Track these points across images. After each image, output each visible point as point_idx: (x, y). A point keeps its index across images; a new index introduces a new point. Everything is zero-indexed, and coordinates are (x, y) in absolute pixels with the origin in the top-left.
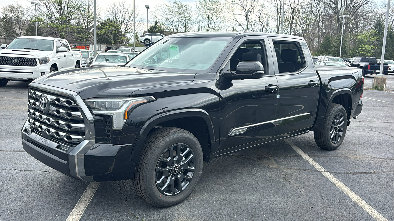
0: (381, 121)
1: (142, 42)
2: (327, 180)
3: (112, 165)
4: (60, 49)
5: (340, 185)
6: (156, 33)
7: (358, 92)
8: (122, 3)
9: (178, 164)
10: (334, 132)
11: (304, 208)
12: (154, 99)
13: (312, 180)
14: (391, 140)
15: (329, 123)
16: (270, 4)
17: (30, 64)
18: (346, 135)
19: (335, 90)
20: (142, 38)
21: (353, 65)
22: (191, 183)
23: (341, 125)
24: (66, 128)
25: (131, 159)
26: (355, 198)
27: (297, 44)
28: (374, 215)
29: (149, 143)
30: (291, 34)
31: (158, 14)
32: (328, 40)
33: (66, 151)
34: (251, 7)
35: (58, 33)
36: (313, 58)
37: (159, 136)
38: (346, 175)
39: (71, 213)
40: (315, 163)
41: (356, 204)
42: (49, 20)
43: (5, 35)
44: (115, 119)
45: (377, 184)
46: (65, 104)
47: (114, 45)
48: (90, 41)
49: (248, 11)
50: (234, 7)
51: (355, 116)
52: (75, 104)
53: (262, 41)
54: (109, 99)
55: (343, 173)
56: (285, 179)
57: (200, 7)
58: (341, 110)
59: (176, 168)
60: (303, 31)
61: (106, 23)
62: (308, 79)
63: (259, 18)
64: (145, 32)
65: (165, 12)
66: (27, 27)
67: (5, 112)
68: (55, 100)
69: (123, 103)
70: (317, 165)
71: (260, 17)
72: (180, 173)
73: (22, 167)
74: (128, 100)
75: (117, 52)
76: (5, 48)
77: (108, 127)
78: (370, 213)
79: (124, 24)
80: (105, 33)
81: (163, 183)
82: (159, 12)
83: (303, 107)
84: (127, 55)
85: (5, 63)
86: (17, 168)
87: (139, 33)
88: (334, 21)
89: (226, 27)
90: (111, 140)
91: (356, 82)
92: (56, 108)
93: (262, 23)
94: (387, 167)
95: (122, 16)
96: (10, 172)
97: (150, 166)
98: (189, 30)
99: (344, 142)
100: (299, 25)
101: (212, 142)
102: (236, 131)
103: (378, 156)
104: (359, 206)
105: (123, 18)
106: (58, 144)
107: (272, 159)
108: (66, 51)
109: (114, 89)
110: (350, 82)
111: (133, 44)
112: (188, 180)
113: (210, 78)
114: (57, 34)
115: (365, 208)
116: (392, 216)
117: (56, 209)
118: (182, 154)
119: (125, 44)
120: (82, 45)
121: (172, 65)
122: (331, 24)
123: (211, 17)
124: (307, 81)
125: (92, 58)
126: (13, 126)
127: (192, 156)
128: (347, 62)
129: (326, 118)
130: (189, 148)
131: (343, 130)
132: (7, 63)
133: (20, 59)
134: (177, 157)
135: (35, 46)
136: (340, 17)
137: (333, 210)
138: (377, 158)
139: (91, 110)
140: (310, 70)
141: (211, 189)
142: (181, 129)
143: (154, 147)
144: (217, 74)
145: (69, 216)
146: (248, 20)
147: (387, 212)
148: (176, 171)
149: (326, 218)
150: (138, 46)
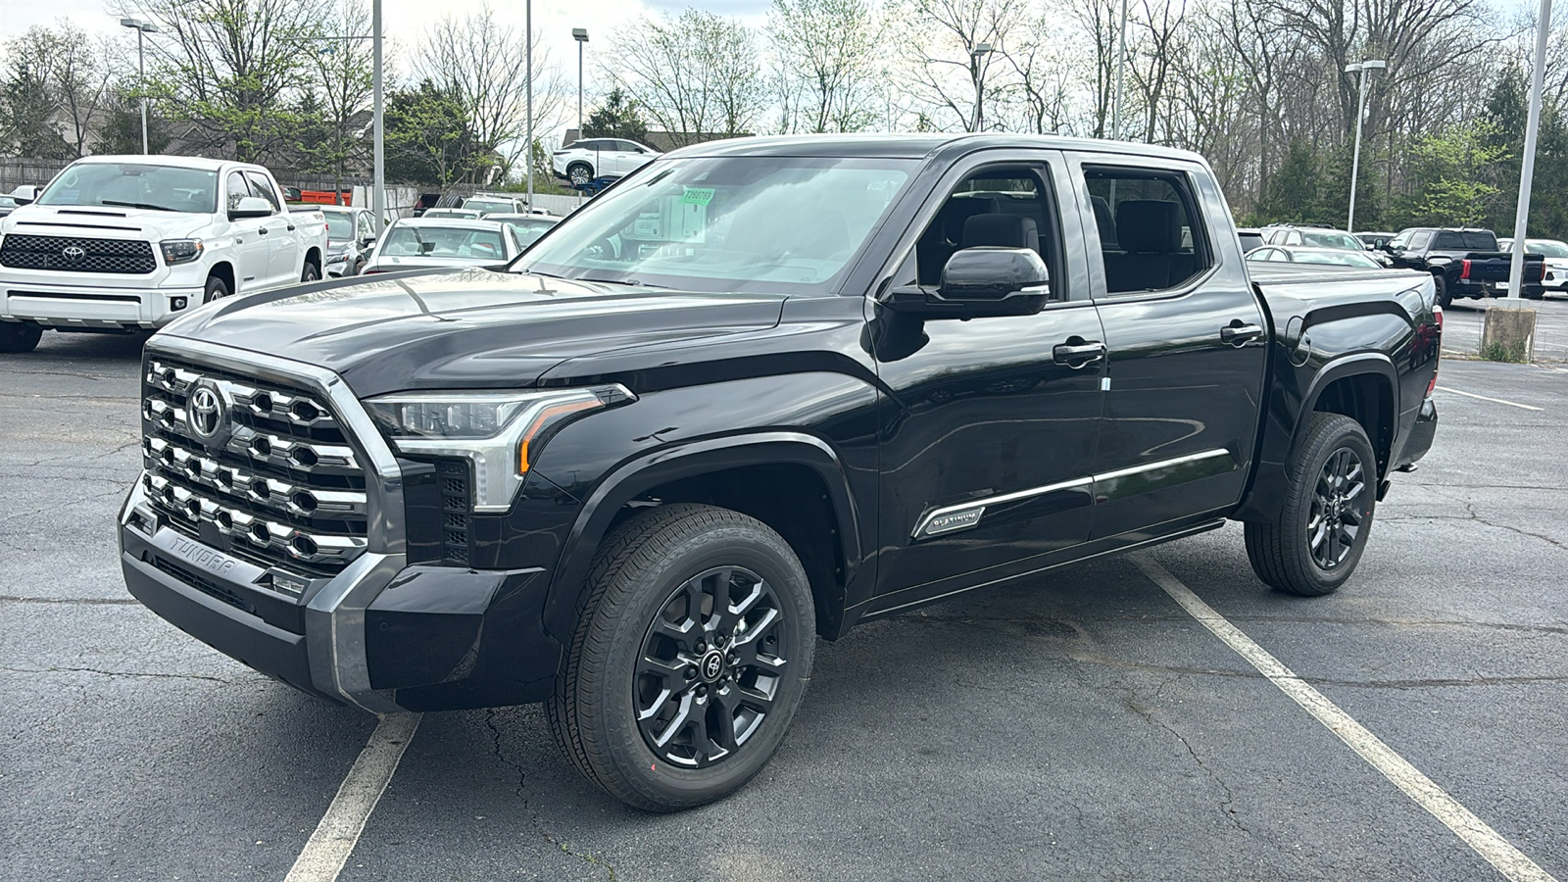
0: (1510, 481)
1: (561, 177)
2: (1296, 709)
3: (470, 651)
4: (244, 205)
5: (1348, 728)
6: (616, 137)
7: (1417, 367)
8: (478, 20)
9: (718, 645)
10: (1322, 526)
11: (1207, 817)
12: (629, 394)
13: (1238, 711)
14: (1550, 557)
15: (1305, 489)
16: (1068, 18)
17: (128, 265)
18: (1370, 536)
19: (1325, 361)
20: (560, 159)
21: (1400, 263)
22: (772, 719)
23: (1350, 496)
24: (295, 507)
25: (541, 626)
26: (1405, 776)
27: (1177, 181)
28: (1478, 842)
29: (609, 565)
30: (1153, 141)
31: (624, 62)
32: (1299, 162)
33: (294, 595)
34: (994, 32)
35: (227, 139)
36: (1240, 234)
37: (648, 538)
38: (1371, 689)
39: (315, 833)
40: (1250, 646)
41: (1408, 801)
42: (192, 87)
43: (20, 149)
44: (483, 472)
45: (1490, 725)
46: (292, 414)
47: (448, 187)
48: (354, 171)
49: (980, 49)
50: (925, 34)
51: (1405, 463)
52: (327, 415)
53: (1040, 168)
54: (460, 396)
55: (1359, 685)
56: (1132, 708)
57: (788, 32)
58: (1350, 437)
59: (713, 662)
60: (1202, 128)
61: (419, 98)
62: (1222, 318)
63: (1026, 76)
64: (571, 134)
65: (649, 54)
66: (106, 117)
67: (37, 450)
68: (251, 401)
69: (511, 411)
70: (1257, 655)
71: (1028, 73)
72: (729, 681)
73: (119, 660)
74: (531, 401)
75: (461, 216)
76: (31, 202)
77: (456, 503)
78: (1464, 834)
79: (487, 104)
80: (413, 139)
81: (663, 718)
82: (624, 53)
83: (1200, 427)
84: (506, 225)
85: (31, 261)
86: (100, 663)
87: (548, 141)
88: (1324, 86)
89: (891, 111)
90: (466, 551)
91: (1409, 329)
92: (252, 432)
93: (1037, 95)
94: (1533, 661)
95: (481, 69)
96: (74, 681)
97: (615, 650)
98: (746, 125)
99: (1364, 565)
100: (1183, 100)
101: (849, 562)
102: (942, 519)
103: (1496, 619)
104: (1420, 807)
105: (482, 80)
106: (264, 570)
107: (1079, 629)
108: (267, 214)
109: (477, 357)
110: (1387, 329)
111: (524, 183)
112: (759, 707)
113: (839, 315)
114: (224, 143)
115: (1446, 814)
116: (1548, 845)
117: (257, 818)
118: (735, 608)
119: (492, 184)
120: (324, 186)
121: (689, 265)
122: (1313, 99)
123: (831, 71)
124: (1216, 326)
125: (365, 240)
126: (72, 506)
127: (772, 614)
128: (1378, 251)
129: (1291, 471)
130: (760, 584)
131: (1358, 515)
132: (41, 261)
133: (88, 245)
134: (716, 618)
135: (146, 192)
136: (1348, 68)
137: (1318, 821)
138: (1493, 626)
139: (393, 437)
140: (1229, 280)
141: (844, 744)
142: (731, 512)
143: (628, 582)
144: (868, 297)
145: (308, 843)
146: (981, 82)
147: (1529, 831)
148: (711, 674)
149: (1292, 851)
150: (544, 192)
